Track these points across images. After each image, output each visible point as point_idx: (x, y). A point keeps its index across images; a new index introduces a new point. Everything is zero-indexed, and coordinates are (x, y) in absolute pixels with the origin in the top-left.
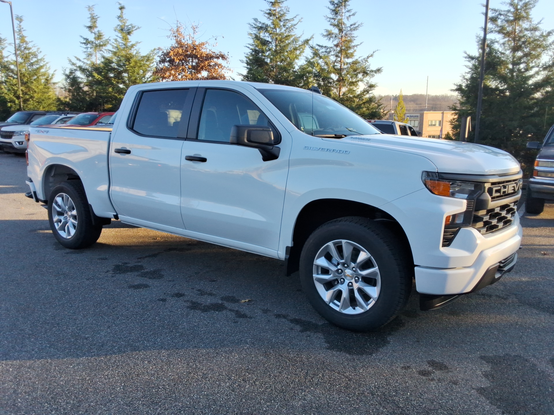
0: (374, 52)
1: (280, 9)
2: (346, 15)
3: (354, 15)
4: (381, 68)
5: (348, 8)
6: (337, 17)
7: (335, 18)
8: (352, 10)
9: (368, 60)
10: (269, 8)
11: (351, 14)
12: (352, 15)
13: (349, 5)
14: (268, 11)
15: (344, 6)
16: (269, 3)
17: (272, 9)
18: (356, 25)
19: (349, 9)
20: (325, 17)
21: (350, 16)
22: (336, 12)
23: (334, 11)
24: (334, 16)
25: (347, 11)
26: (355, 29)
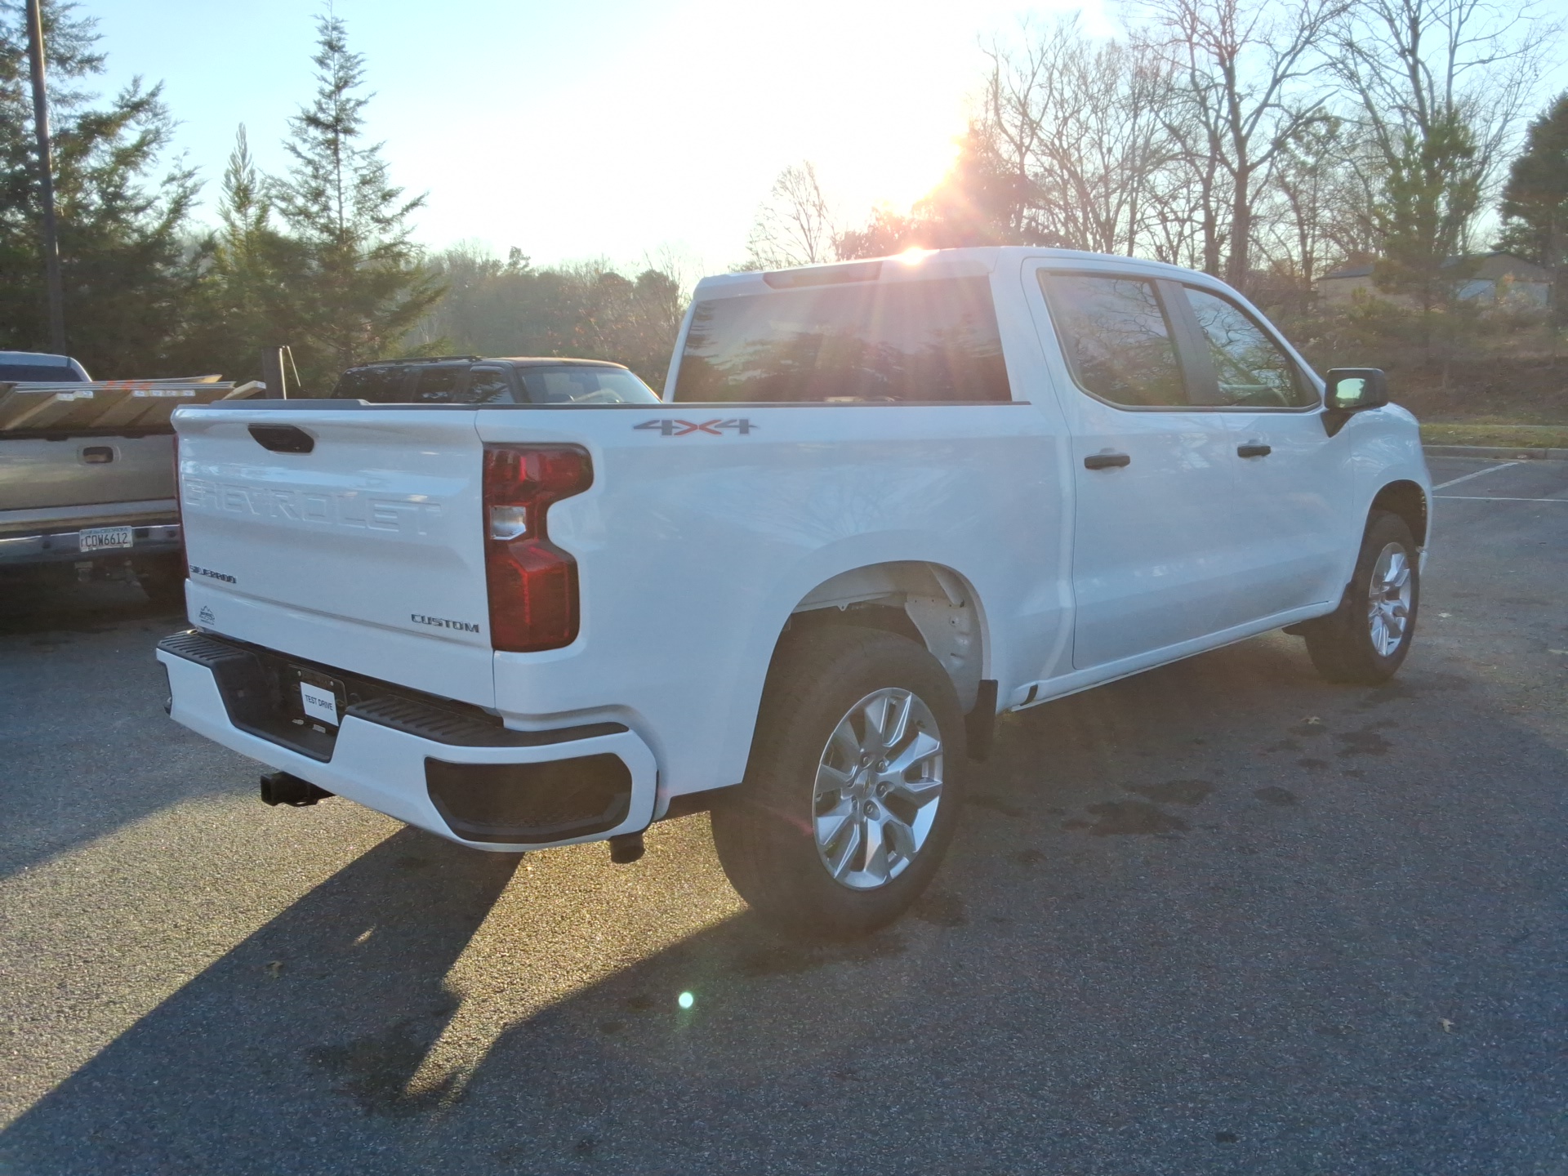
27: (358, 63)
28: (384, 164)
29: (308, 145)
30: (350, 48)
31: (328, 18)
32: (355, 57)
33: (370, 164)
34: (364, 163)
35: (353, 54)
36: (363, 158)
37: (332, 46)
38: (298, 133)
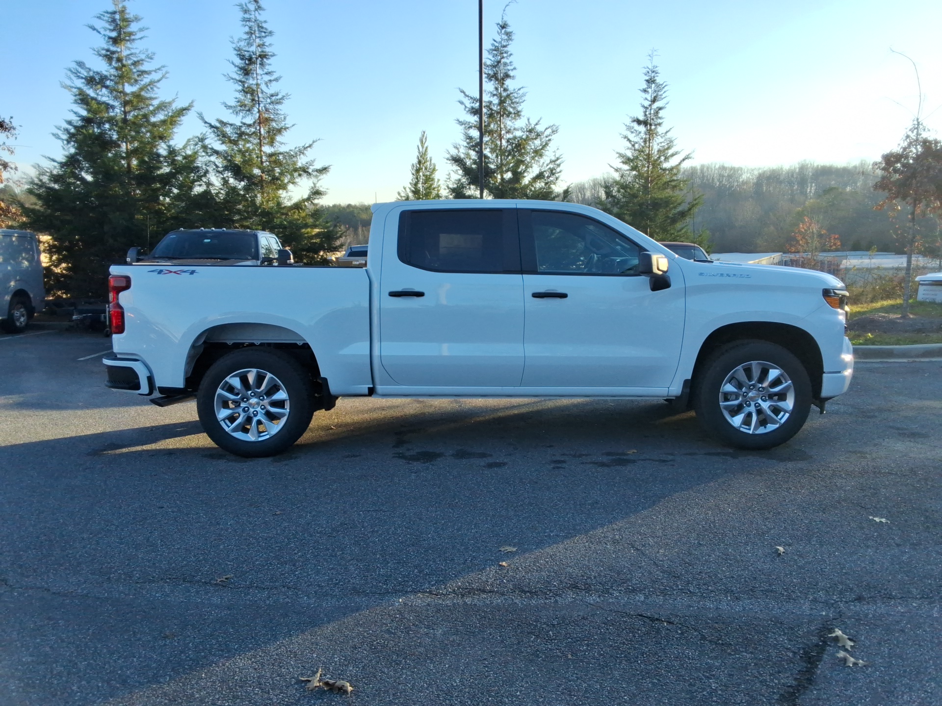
0: (314, 142)
1: (128, 52)
2: (264, 79)
3: (276, 80)
4: (329, 166)
5: (268, 68)
6: (247, 79)
7: (243, 80)
8: (275, 72)
9: (305, 152)
10: (106, 47)
11: (272, 78)
12: (274, 80)
13: (270, 65)
14: (104, 52)
15: (260, 64)
16: (106, 38)
17: (113, 48)
18: (280, 97)
19: (269, 71)
20: (225, 76)
21: (270, 81)
22: (246, 72)
23: (241, 69)
24: (241, 77)
25: (266, 74)
26: (279, 102)
27: (663, 88)
28: (673, 139)
29: (634, 135)
30: (659, 80)
31: (650, 67)
32: (662, 85)
33: (666, 140)
34: (662, 140)
35: (661, 83)
36: (662, 137)
37: (651, 81)
38: (629, 128)
